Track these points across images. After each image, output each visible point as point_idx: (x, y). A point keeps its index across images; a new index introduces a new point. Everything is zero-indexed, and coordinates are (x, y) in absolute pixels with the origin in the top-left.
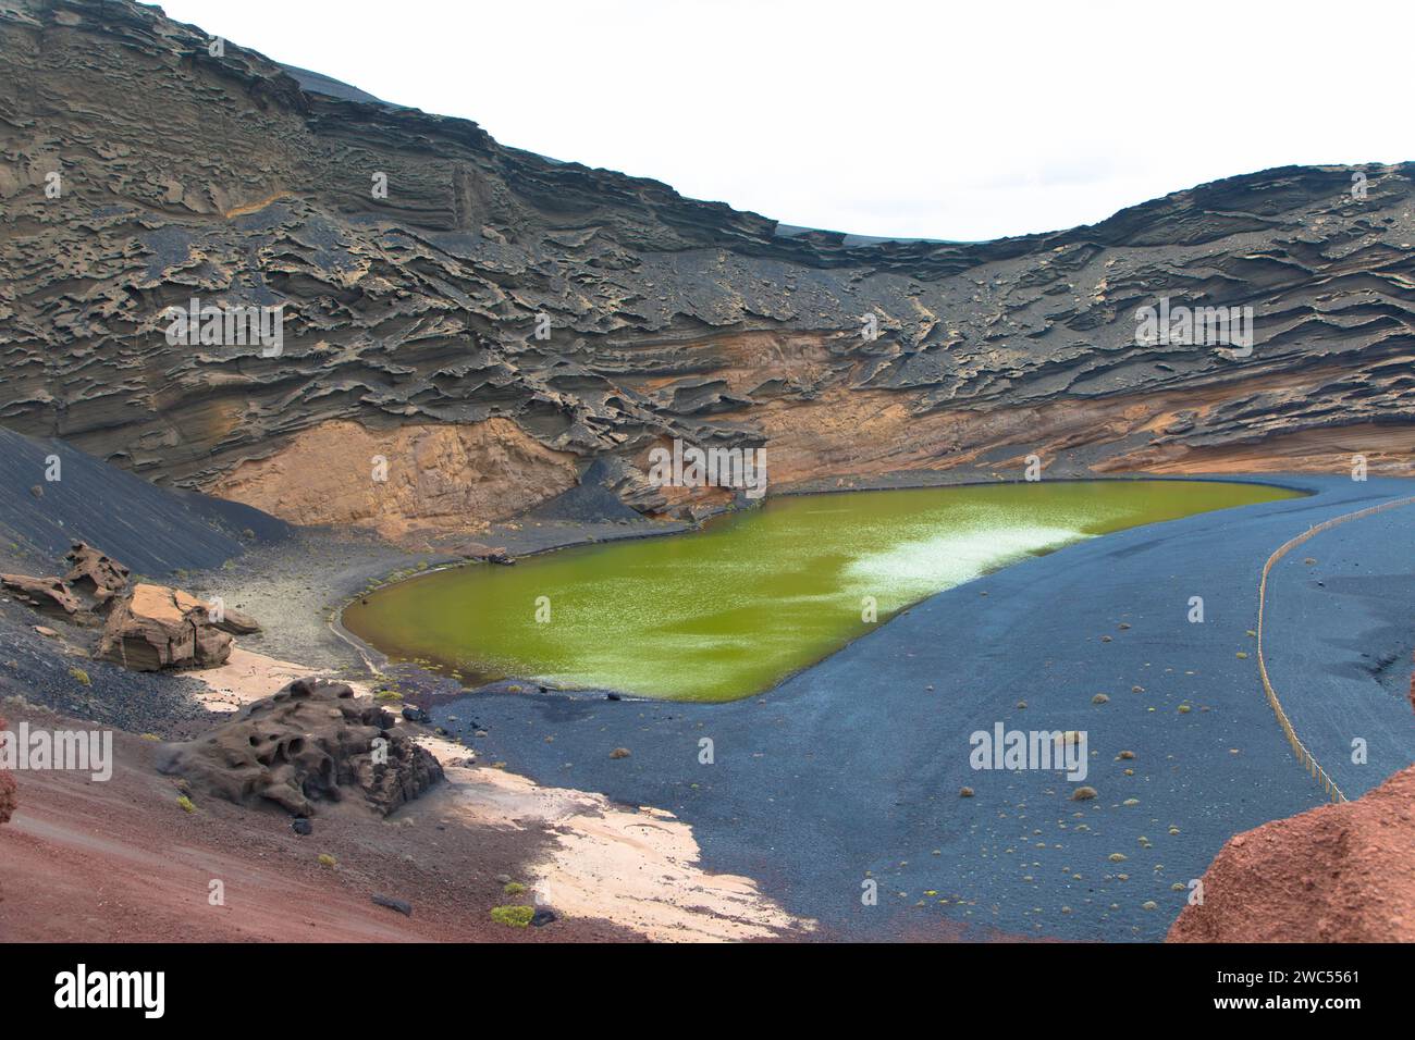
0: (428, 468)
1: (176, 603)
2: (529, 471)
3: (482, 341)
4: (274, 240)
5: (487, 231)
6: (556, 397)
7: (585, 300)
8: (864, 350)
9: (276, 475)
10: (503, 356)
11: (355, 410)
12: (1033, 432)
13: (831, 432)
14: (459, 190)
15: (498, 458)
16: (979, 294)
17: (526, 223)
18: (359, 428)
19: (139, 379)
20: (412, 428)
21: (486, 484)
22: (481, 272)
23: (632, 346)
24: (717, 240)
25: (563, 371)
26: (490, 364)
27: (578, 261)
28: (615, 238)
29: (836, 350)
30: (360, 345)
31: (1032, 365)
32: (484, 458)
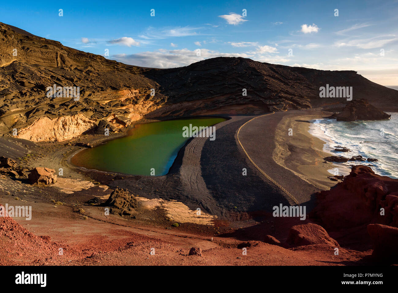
12: (180, 108)
14: (57, 58)
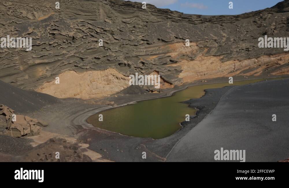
0: (93, 82)
1: (25, 119)
2: (119, 81)
3: (106, 48)
4: (51, 25)
5: (106, 20)
6: (126, 62)
7: (133, 37)
8: (208, 45)
9: (54, 85)
10: (112, 52)
11: (74, 68)
12: (255, 65)
13: (200, 68)
14: (98, 9)
15: (111, 79)
16: (238, 29)
17: (116, 17)
18: (75, 72)
19: (17, 62)
20: (88, 72)
21: (108, 85)
22: (105, 31)
23: (146, 48)
24: (167, 19)
25: (127, 55)
26: (108, 54)
27: (130, 26)
28: (140, 20)
29: (200, 46)
30: (75, 51)
31: (254, 47)
32: (108, 79)
